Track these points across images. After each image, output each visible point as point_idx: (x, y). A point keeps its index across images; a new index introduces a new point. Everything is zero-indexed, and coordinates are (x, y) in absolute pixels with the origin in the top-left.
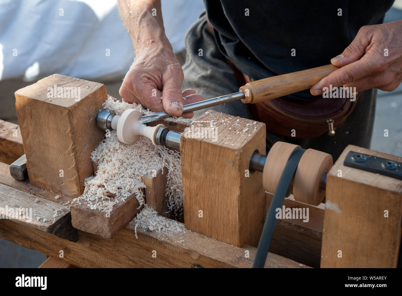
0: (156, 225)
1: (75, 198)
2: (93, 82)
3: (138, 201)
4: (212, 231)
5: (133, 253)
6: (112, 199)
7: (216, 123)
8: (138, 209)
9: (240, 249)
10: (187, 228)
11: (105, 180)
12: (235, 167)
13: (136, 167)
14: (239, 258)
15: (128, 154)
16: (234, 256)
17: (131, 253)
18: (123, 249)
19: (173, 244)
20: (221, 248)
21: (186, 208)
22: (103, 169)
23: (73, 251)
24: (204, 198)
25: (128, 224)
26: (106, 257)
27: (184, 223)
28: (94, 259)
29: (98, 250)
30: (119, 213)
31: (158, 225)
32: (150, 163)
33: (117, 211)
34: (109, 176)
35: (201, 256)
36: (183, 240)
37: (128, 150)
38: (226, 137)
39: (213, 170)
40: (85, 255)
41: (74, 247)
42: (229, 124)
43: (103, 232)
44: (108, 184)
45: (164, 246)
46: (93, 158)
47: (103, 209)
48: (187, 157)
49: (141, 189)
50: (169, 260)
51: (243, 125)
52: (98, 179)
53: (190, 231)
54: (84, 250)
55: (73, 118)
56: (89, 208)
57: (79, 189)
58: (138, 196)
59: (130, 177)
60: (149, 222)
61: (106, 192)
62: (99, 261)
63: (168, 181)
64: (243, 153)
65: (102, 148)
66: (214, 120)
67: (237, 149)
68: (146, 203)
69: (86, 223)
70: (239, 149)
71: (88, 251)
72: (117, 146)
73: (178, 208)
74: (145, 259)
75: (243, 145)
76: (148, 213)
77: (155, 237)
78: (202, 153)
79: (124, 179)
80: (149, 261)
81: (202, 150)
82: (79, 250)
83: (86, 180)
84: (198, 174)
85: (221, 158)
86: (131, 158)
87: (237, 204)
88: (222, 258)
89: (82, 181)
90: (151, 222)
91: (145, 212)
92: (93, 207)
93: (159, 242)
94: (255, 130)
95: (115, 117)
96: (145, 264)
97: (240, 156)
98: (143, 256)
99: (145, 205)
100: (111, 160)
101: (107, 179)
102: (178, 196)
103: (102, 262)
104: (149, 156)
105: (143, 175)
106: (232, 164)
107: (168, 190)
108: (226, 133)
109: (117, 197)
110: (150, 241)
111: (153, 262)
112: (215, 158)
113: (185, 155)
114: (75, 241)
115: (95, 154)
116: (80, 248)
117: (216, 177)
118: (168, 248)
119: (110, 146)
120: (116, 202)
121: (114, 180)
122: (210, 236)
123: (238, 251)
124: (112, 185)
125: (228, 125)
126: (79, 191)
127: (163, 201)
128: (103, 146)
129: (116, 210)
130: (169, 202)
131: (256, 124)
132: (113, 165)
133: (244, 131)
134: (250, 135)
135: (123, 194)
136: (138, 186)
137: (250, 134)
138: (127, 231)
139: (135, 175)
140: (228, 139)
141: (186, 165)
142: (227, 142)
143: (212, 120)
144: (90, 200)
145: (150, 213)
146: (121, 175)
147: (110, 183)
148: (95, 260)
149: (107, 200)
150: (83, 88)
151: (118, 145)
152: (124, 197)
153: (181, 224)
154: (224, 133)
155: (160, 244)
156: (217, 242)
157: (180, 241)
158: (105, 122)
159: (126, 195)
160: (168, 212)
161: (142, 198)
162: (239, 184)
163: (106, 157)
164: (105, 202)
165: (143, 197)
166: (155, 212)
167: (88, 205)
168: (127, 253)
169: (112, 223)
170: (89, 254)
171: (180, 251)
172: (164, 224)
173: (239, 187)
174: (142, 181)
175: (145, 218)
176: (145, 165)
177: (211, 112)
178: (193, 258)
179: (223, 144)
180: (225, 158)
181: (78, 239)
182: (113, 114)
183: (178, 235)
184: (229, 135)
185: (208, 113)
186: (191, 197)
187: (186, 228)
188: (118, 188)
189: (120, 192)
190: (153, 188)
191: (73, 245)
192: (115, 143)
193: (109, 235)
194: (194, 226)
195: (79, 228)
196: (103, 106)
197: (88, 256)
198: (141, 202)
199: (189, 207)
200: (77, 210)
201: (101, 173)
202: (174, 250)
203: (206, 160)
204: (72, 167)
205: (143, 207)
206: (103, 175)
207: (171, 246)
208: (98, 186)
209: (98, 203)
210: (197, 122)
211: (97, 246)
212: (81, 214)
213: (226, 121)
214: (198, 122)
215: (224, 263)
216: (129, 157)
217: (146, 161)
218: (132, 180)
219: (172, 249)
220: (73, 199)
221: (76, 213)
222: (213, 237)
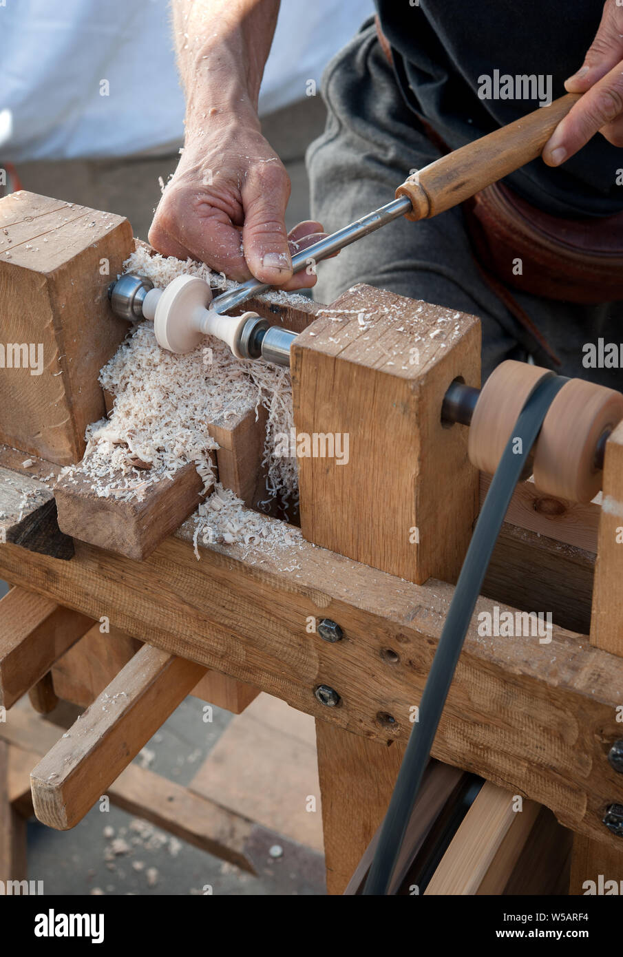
0: (239, 531)
1: (66, 467)
2: (104, 213)
3: (201, 478)
4: (359, 547)
5: (191, 588)
6: (144, 474)
7: (371, 314)
8: (200, 494)
9: (420, 587)
10: (307, 538)
11: (129, 431)
12: (410, 416)
13: (197, 402)
14: (416, 608)
15: (180, 375)
16: (404, 604)
17: (186, 588)
18: (169, 580)
19: (274, 573)
20: (379, 585)
21: (304, 496)
22: (124, 406)
23: (64, 577)
24: (343, 477)
25: (179, 526)
26: (133, 594)
27: (300, 527)
28: (108, 597)
29: (115, 578)
30: (158, 506)
31: (244, 531)
32: (229, 396)
33: (155, 502)
34: (138, 422)
35: (333, 602)
36: (297, 564)
37: (181, 366)
38: (390, 349)
39: (361, 419)
40: (90, 587)
41: (64, 569)
42: (400, 318)
43: (126, 545)
44: (135, 440)
45: (256, 576)
46: (104, 381)
47: (125, 497)
48: (305, 391)
49: (208, 452)
50: (267, 607)
51: (430, 321)
52: (114, 428)
53: (314, 545)
54: (86, 577)
55: (58, 295)
56: (94, 494)
57: (75, 447)
58: (202, 467)
59: (184, 426)
60: (225, 523)
61: (132, 459)
62: (119, 602)
63: (268, 435)
64: (426, 386)
65: (124, 359)
66: (366, 308)
67: (414, 378)
68: (218, 482)
69: (88, 524)
70: (419, 377)
71: (95, 578)
72: (157, 357)
73: (289, 492)
74: (215, 603)
75: (427, 368)
76: (224, 503)
77: (237, 558)
78: (337, 383)
79: (170, 429)
80: (224, 607)
81: (338, 376)
82: (76, 575)
83: (89, 427)
84: (330, 426)
85: (378, 396)
86: (187, 384)
87: (413, 493)
88: (379, 608)
89: (81, 431)
90: (229, 525)
91: (216, 502)
92: (104, 492)
93: (245, 567)
94: (457, 332)
95: (152, 292)
96: (217, 613)
97: (421, 392)
98: (211, 596)
99: (216, 485)
100: (143, 387)
101: (134, 428)
102: (290, 467)
103: (125, 603)
104: (227, 379)
105: (213, 421)
106: (402, 410)
107: (267, 454)
108: (390, 340)
109: (156, 469)
110: (226, 566)
111: (234, 609)
112: (366, 394)
113: (300, 386)
114: (68, 559)
115: (109, 373)
116: (78, 572)
117: (367, 436)
118: (263, 581)
119: (140, 357)
120: (153, 481)
121: (149, 431)
122: (355, 557)
123: (416, 593)
124: (145, 443)
125: (396, 319)
126: (75, 452)
127: (257, 477)
128: (125, 355)
129: (152, 500)
130: (269, 479)
131: (460, 319)
132: (147, 400)
133: (432, 335)
134: (443, 345)
135: (167, 464)
136: (202, 446)
137: (445, 344)
138: (177, 542)
139: (195, 421)
140: (395, 353)
141: (303, 407)
142: (392, 361)
143: (362, 307)
144: (96, 476)
145: (228, 503)
146: (164, 422)
147: (141, 437)
148: (111, 599)
149: (133, 475)
150: (80, 226)
151: (157, 355)
152: (169, 470)
153: (294, 531)
154: (386, 339)
155: (247, 573)
156: (371, 570)
157: (289, 568)
158: (128, 303)
159: (175, 465)
160: (266, 502)
161: (211, 472)
162: (418, 453)
163: (131, 380)
164: (129, 481)
165: (212, 469)
166: (240, 502)
167: (93, 487)
168: (178, 587)
169: (144, 527)
170: (96, 584)
171: (289, 590)
172: (257, 528)
173: (416, 460)
174: (210, 435)
175: (216, 514)
176: (218, 398)
177: (362, 289)
178: (319, 605)
179: (383, 365)
180: (386, 396)
181: (74, 554)
182: (148, 284)
183: (285, 554)
184: (397, 344)
185: (355, 290)
186: (315, 475)
187: (304, 538)
188: (158, 450)
189: (161, 458)
190: (234, 451)
191: (63, 564)
192: (151, 350)
193: (137, 552)
194: (321, 537)
195: (73, 534)
196: (126, 267)
197: (95, 590)
198: (208, 480)
199: (310, 494)
200: (68, 496)
201: (121, 415)
202: (278, 587)
203: (345, 399)
204: (57, 401)
205: (212, 489)
206: (124, 419)
207: (270, 577)
208: (115, 444)
209: (113, 481)
210: (330, 313)
211: (113, 569)
212: (77, 506)
213: (393, 310)
214: (332, 311)
215: (384, 617)
216: (181, 380)
217: (219, 389)
218: (189, 433)
219: (273, 585)
220: (62, 469)
221: (66, 503)
222: (362, 560)
